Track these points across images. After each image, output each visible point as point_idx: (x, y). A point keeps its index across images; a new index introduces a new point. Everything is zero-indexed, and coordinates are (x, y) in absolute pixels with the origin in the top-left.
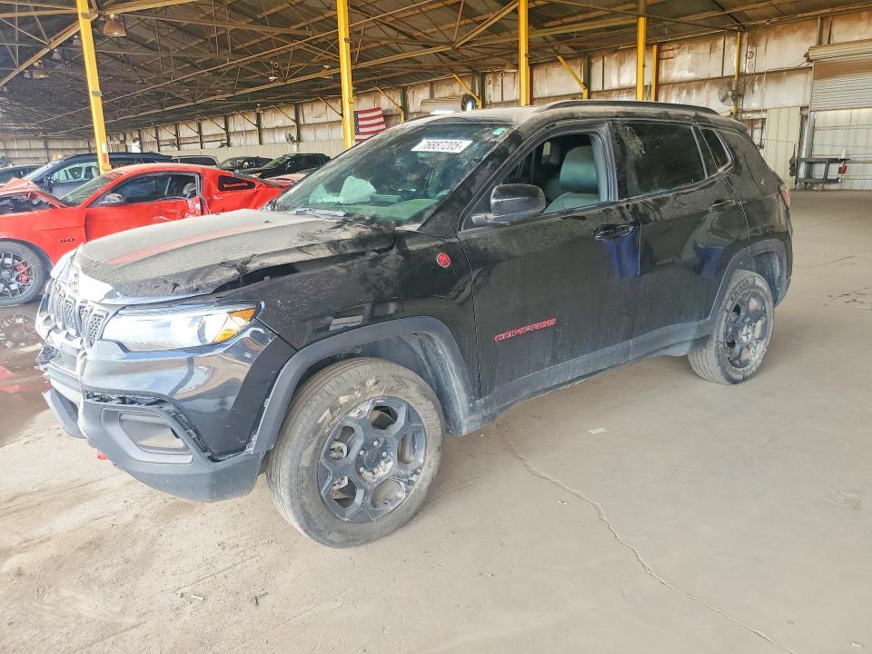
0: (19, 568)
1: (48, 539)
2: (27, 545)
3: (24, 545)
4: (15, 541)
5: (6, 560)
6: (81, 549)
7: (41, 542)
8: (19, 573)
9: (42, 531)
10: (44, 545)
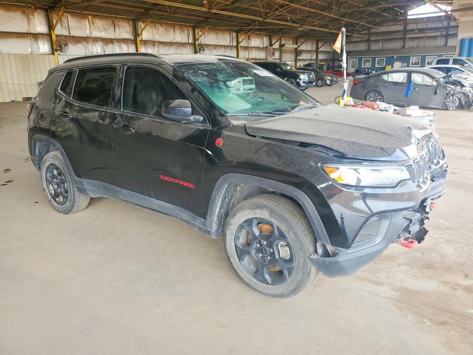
0: (465, 278)
1: (443, 282)
2: (455, 287)
3: (456, 287)
4: (459, 292)
5: (469, 286)
6: (435, 269)
7: (447, 283)
8: (466, 276)
9: (444, 289)
10: (448, 281)
